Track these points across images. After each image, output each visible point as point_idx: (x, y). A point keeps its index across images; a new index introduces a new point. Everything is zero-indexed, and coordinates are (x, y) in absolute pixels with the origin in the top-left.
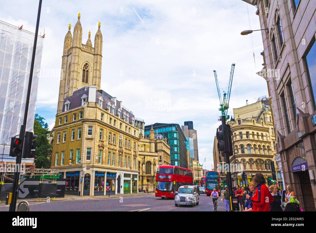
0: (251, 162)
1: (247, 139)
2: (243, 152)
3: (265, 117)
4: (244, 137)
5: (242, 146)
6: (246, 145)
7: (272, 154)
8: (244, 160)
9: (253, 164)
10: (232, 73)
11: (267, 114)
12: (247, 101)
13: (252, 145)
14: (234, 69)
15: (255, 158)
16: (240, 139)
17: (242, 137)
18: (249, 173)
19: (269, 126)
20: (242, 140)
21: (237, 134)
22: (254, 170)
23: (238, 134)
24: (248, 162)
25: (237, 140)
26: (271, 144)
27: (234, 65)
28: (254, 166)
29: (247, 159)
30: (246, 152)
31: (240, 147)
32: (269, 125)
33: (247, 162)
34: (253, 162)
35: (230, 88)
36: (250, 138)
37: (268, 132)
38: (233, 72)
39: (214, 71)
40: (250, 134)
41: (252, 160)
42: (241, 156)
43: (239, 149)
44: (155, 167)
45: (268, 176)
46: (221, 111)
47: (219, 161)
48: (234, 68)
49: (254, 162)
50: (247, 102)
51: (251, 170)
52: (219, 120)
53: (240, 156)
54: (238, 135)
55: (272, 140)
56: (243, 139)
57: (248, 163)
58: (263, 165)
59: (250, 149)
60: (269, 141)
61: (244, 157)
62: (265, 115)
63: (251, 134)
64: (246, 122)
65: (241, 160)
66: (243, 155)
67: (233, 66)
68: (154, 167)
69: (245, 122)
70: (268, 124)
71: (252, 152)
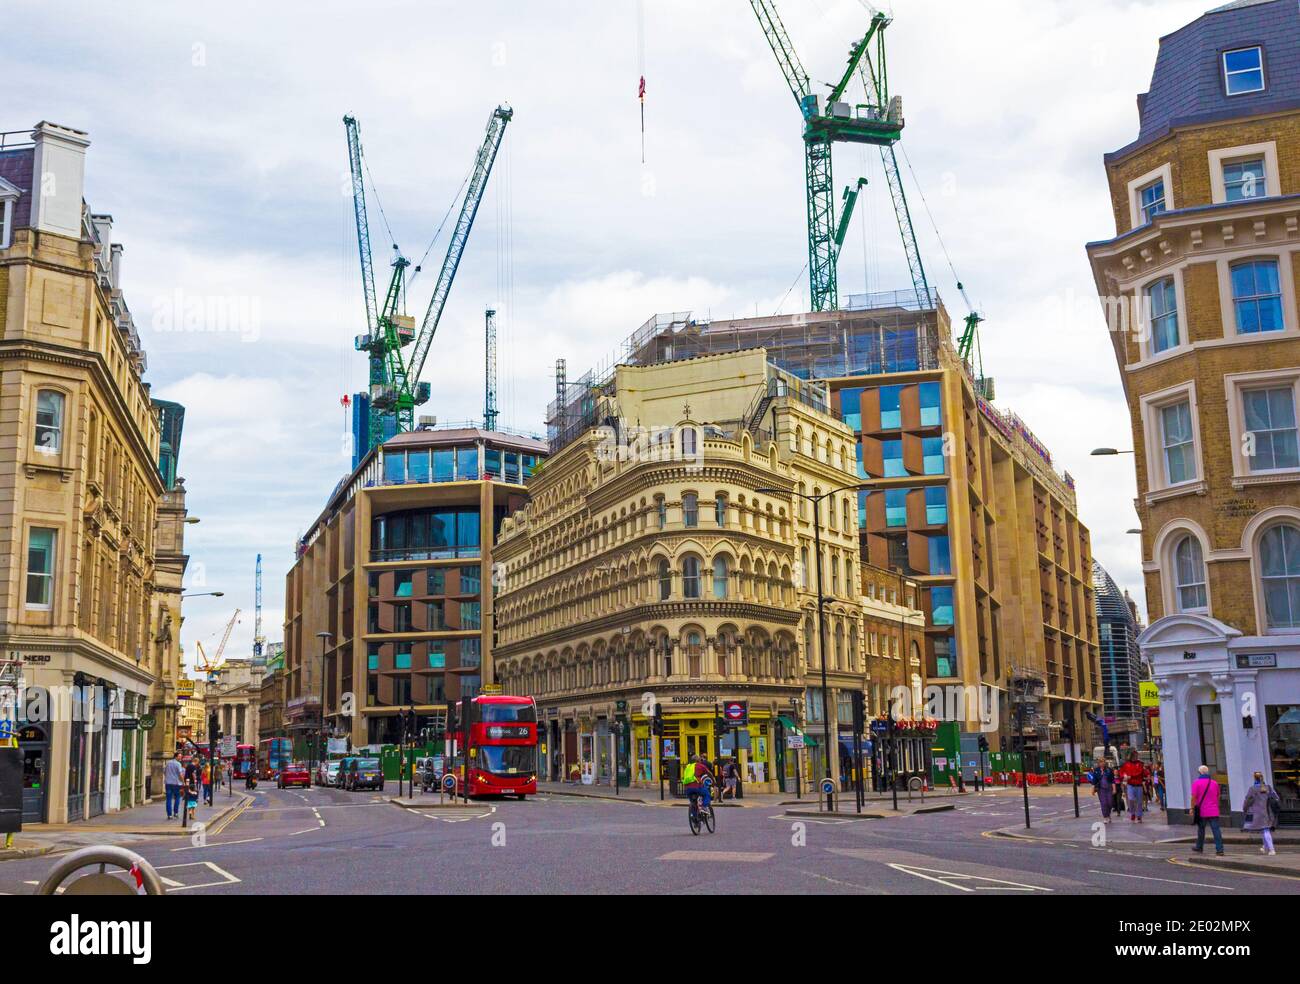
0: (724, 642)
1: (716, 527)
2: (691, 589)
3: (781, 427)
4: (706, 516)
5: (691, 560)
6: (711, 559)
7: (796, 608)
8: (694, 631)
9: (733, 649)
10: (485, 159)
11: (789, 413)
12: (489, 314)
13: (735, 556)
14: (501, 136)
15: (742, 624)
16: (681, 527)
17: (692, 517)
18: (716, 693)
19: (793, 470)
20: (691, 530)
21: (669, 499)
22: (733, 679)
23: (678, 498)
24: (713, 639)
25: (666, 529)
26: (793, 558)
27: (506, 116)
28: (736, 660)
29: (711, 625)
30: (709, 590)
31: (680, 568)
32: (794, 466)
33: (708, 641)
34: (732, 642)
35: (462, 239)
36: (729, 523)
37: (789, 500)
38: (495, 153)
39: (345, 119)
40: (732, 505)
41: (728, 629)
42: (685, 612)
43: (677, 574)
44: (166, 652)
45: (780, 707)
46: (368, 353)
47: (365, 627)
48: (502, 132)
49: (740, 641)
50: (491, 319)
51: (721, 679)
52: (346, 399)
53: (676, 610)
54: (675, 505)
55: (799, 538)
56: (700, 526)
57: (711, 648)
58: (763, 659)
59: (726, 580)
60: (789, 543)
61: (700, 614)
62: (780, 418)
63: (737, 506)
64: (718, 444)
65: (682, 630)
66: (691, 604)
67: (500, 121)
68: (161, 654)
69: (713, 444)
70: (791, 463)
71: (731, 594)
